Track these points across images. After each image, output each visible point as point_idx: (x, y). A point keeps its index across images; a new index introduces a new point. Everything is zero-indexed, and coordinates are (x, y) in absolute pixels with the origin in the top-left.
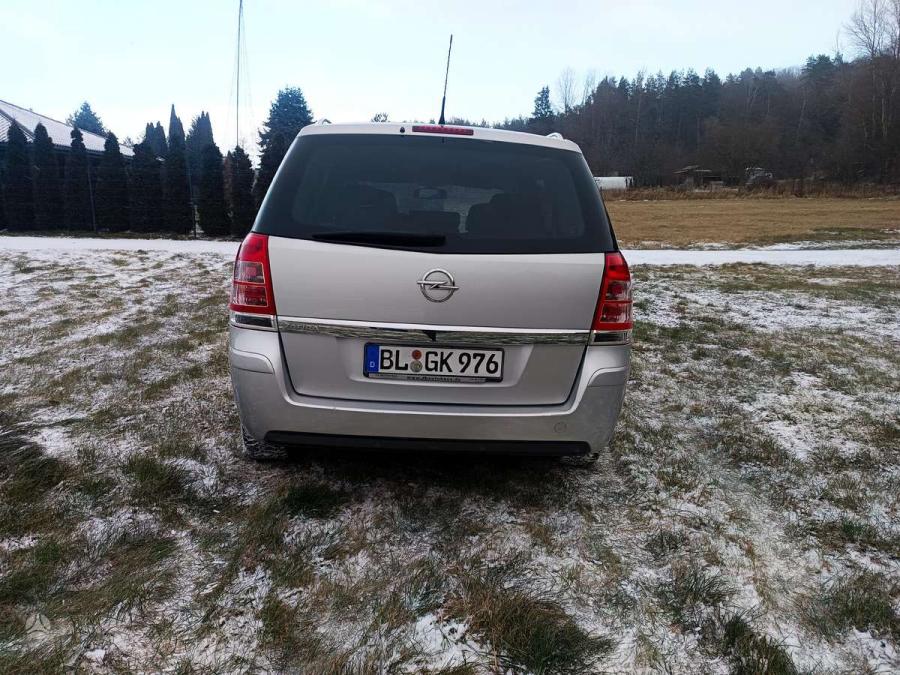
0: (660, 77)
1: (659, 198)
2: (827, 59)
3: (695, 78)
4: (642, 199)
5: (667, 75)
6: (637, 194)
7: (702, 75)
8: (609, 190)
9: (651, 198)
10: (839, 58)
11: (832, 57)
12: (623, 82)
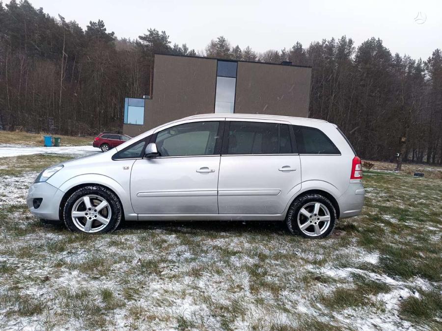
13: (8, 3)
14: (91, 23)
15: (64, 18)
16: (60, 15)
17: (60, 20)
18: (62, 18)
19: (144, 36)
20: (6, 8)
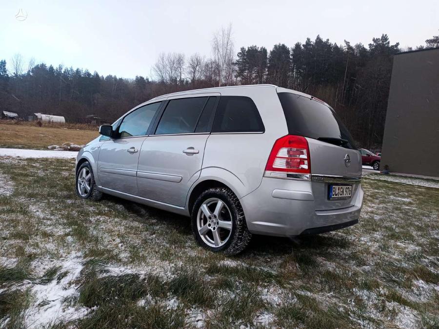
0: (72, 70)
1: (85, 129)
2: (143, 78)
3: (89, 74)
4: (76, 129)
5: (75, 69)
6: (73, 126)
7: (92, 74)
8: (56, 122)
9: (81, 129)
10: (147, 79)
11: (145, 78)
12: (51, 68)
13: (305, 43)
14: (374, 40)
15: (349, 43)
16: (346, 40)
17: (345, 45)
18: (347, 43)
19: (433, 38)
20: (303, 48)
